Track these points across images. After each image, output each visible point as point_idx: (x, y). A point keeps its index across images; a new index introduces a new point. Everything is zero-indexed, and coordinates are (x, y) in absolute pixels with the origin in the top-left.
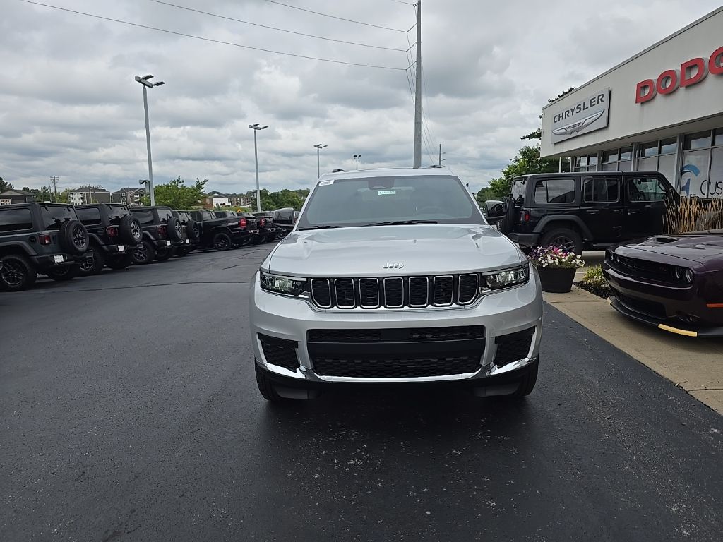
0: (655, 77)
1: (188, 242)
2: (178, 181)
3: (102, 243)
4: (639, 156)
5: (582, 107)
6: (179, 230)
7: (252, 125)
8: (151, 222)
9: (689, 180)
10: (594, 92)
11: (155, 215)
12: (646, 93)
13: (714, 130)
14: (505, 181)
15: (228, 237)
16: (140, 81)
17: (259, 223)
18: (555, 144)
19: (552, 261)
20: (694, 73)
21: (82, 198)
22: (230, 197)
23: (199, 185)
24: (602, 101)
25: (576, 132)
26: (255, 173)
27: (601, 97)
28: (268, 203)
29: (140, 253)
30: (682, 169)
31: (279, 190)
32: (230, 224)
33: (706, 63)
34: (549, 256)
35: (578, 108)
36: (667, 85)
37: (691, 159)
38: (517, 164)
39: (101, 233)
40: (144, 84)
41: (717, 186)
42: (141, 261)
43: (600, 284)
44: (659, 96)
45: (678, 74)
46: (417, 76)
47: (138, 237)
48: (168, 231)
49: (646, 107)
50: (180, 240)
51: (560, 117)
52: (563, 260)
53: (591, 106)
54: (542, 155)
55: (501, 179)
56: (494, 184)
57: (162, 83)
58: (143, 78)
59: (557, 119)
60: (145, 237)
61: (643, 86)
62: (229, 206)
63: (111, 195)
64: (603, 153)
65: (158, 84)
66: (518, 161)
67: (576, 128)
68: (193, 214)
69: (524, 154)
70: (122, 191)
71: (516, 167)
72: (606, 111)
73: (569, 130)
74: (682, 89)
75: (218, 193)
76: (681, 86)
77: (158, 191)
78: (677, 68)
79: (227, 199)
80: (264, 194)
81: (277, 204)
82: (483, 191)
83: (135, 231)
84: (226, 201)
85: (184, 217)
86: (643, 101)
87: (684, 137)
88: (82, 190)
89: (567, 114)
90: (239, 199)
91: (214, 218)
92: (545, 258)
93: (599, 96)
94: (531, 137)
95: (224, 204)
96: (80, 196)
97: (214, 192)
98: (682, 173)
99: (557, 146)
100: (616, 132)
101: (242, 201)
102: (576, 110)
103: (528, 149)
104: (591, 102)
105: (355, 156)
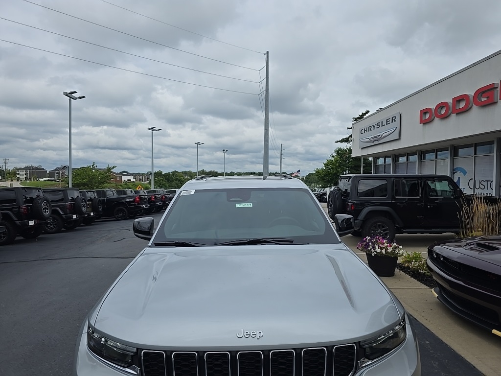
0: (433, 106)
1: (92, 214)
2: (93, 166)
3: (15, 219)
4: (421, 159)
5: (380, 124)
6: (84, 206)
7: (150, 128)
8: (62, 200)
9: (459, 178)
10: (389, 114)
11: (66, 195)
12: (427, 117)
13: (476, 144)
14: (325, 170)
15: (125, 210)
16: (67, 95)
17: (150, 199)
18: (362, 148)
19: (379, 250)
20: (462, 105)
21: (25, 174)
22: (134, 175)
23: (109, 169)
24: (395, 121)
25: (377, 141)
26: (151, 160)
27: (394, 118)
28: (162, 180)
29: (51, 225)
30: (454, 170)
31: (170, 171)
32: (127, 200)
33: (471, 98)
34: (377, 247)
35: (377, 125)
36: (443, 112)
37: (460, 163)
38: (333, 159)
39: (15, 211)
40: (70, 97)
41: (480, 183)
42: (51, 231)
43: (417, 270)
44: (436, 119)
45: (451, 105)
46: (266, 99)
47: (47, 213)
48: (75, 207)
49: (427, 126)
50: (85, 214)
51: (365, 131)
52: (389, 251)
53: (387, 124)
54: (353, 155)
55: (322, 169)
56: (318, 172)
57: (84, 97)
58: (70, 93)
59: (363, 131)
60: (54, 212)
61: (424, 112)
62: (134, 182)
63: (48, 172)
64: (395, 156)
65: (80, 98)
66: (333, 157)
67: (377, 138)
68: (98, 193)
69: (337, 152)
70: (56, 170)
71: (332, 161)
72: (398, 129)
73: (372, 139)
74: (454, 116)
75: (127, 172)
76: (453, 112)
77: (78, 173)
78: (449, 100)
79: (132, 177)
80: (158, 174)
81: (168, 181)
82: (310, 175)
83: (45, 208)
84: (132, 178)
85: (90, 195)
86: (425, 122)
87: (454, 148)
88: (26, 168)
89: (370, 128)
90: (141, 177)
91: (116, 196)
92: (374, 248)
93: (392, 118)
94: (342, 141)
95: (130, 180)
96: (25, 173)
97: (124, 172)
98: (454, 173)
99: (363, 150)
100: (405, 143)
101: (144, 178)
102: (376, 126)
103: (340, 149)
104: (387, 122)
105: (224, 151)
